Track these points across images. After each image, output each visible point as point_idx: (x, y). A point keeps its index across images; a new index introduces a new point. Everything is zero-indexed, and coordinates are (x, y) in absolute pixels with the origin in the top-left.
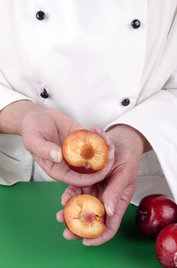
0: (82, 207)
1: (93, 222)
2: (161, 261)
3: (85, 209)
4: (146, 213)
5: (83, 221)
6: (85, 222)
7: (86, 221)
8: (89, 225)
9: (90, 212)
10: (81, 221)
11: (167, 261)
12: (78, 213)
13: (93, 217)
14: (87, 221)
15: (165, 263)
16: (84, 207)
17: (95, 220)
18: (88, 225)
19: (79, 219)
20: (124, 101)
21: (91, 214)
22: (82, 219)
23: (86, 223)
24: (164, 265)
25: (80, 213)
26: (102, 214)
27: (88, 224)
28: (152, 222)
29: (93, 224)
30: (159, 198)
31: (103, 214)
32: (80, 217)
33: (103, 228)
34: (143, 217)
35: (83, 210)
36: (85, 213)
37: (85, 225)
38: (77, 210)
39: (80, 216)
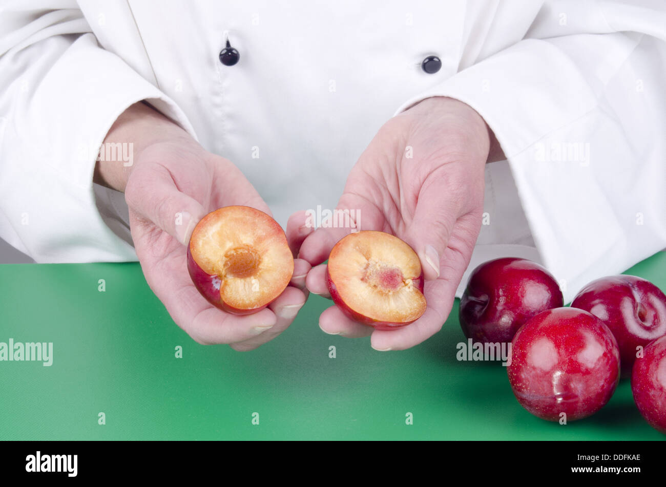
0: (370, 257)
1: (398, 288)
2: (523, 393)
3: (377, 261)
4: (484, 298)
5: (375, 286)
6: (380, 288)
7: (383, 285)
8: (391, 293)
9: (389, 266)
10: (370, 285)
11: (537, 391)
12: (362, 269)
13: (398, 275)
14: (385, 284)
15: (533, 396)
16: (374, 258)
17: (403, 284)
18: (387, 295)
19: (366, 281)
20: (427, 60)
21: (394, 270)
22: (374, 280)
23: (382, 289)
24: (530, 402)
25: (365, 269)
26: (416, 274)
27: (387, 292)
28: (500, 317)
29: (398, 292)
30: (514, 265)
31: (419, 274)
32: (368, 277)
33: (421, 302)
34: (478, 308)
35: (372, 262)
36: (378, 268)
37: (381, 293)
38: (358, 262)
39: (368, 274)
